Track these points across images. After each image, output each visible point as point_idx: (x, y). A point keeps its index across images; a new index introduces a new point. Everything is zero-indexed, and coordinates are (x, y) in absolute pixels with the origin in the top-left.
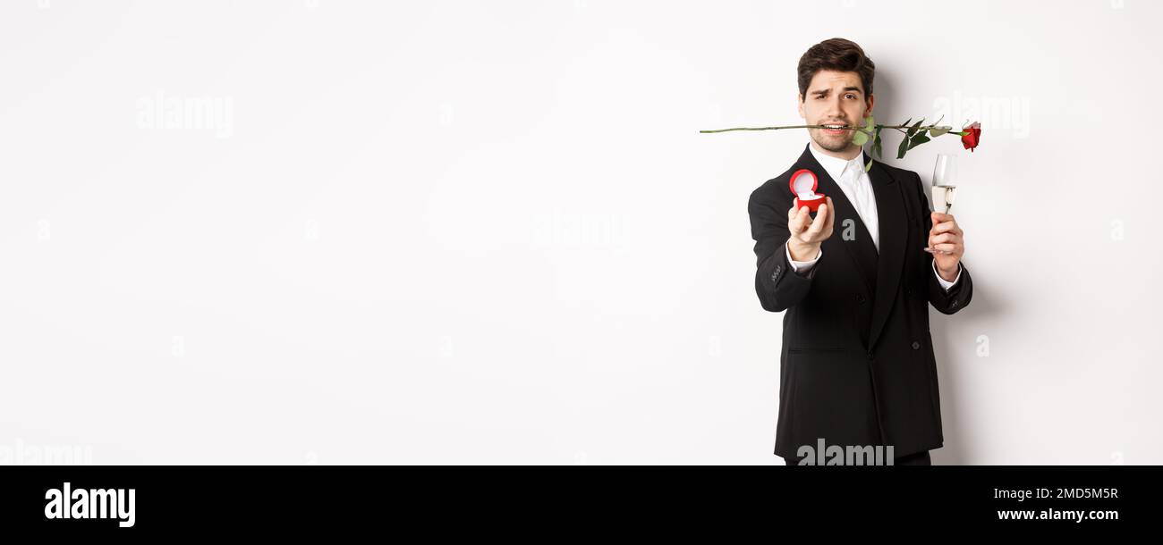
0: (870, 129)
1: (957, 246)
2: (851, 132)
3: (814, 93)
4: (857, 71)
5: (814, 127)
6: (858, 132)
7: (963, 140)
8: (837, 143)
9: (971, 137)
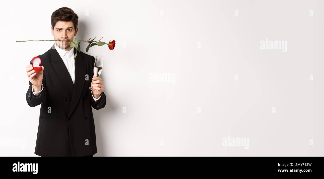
0: (76, 42)
1: (102, 88)
2: (69, 42)
3: (56, 29)
4: (72, 21)
5: (56, 41)
6: (72, 43)
7: (109, 47)
9: (112, 45)
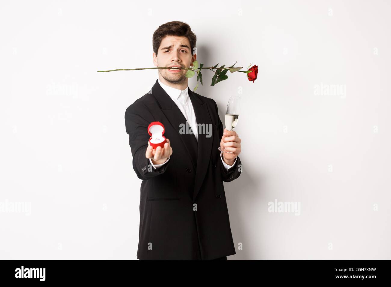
0: (195, 69)
1: (237, 149)
2: (184, 71)
6: (189, 71)
8: (176, 77)
